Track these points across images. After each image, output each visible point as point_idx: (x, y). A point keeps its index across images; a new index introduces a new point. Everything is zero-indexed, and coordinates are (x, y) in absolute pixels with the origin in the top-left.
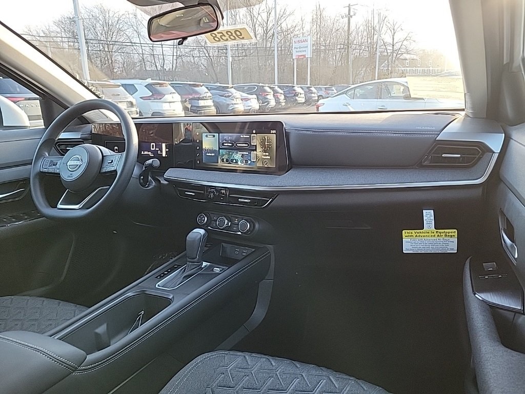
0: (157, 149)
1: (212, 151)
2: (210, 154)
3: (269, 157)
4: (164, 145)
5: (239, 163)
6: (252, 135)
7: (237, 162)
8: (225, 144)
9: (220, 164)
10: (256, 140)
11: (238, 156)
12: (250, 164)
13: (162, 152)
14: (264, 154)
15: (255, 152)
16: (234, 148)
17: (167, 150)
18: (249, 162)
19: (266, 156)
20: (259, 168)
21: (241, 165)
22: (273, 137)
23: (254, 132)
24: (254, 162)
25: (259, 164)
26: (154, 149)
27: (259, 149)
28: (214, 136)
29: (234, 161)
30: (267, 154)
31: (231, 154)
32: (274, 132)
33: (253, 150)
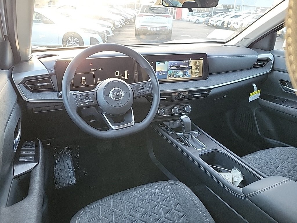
0: (120, 75)
1: (163, 72)
2: (161, 74)
3: (199, 72)
4: (126, 72)
5: (181, 76)
6: (189, 61)
7: (179, 76)
8: (172, 67)
9: (169, 79)
10: (192, 63)
11: (180, 73)
12: (187, 77)
13: (124, 76)
14: (196, 70)
15: (191, 70)
16: (178, 69)
17: (128, 75)
18: (187, 75)
19: (197, 71)
20: (193, 78)
21: (182, 78)
22: (201, 61)
23: (191, 59)
24: (190, 75)
25: (193, 76)
26: (118, 75)
27: (193, 68)
28: (165, 63)
29: (178, 76)
30: (198, 70)
31: (176, 72)
32: (202, 58)
33: (190, 69)
